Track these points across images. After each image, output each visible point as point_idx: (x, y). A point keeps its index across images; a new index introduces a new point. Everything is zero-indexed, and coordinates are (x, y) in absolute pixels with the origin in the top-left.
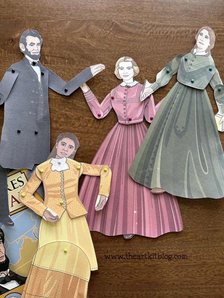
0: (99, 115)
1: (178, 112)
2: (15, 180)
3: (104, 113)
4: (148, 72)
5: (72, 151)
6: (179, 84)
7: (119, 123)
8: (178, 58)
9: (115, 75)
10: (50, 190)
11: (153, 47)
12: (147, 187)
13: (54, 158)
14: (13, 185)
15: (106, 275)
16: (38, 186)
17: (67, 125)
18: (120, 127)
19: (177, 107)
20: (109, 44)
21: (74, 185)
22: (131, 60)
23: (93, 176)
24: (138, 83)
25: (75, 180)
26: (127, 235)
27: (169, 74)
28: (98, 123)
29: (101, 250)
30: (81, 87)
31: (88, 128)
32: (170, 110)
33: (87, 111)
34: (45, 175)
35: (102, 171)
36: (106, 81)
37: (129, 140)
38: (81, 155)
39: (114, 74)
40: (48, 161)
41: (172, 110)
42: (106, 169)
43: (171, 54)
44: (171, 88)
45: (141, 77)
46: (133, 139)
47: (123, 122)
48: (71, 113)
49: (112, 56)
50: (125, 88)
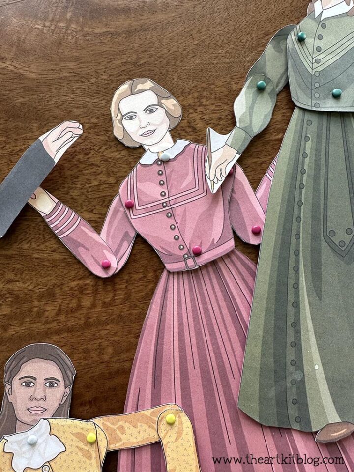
0: (106, 267)
1: (322, 191)
3: (119, 255)
4: (208, 103)
5: (59, 394)
6: (301, 112)
7: (169, 272)
8: (279, 43)
9: (116, 139)
11: (199, 32)
12: (303, 430)
17: (23, 323)
18: (174, 283)
19: (316, 178)
20: (76, 59)
22: (149, 84)
23: (141, 448)
24: (187, 142)
27: (266, 95)
28: (109, 288)
30: (31, 202)
31: (84, 311)
32: (301, 193)
33: (68, 263)
35: (163, 425)
36: (98, 163)
37: (211, 312)
38: (88, 396)
39: (112, 137)
41: (304, 191)
43: (254, 36)
44: (284, 131)
45: (192, 124)
46: (223, 304)
47: (179, 266)
48: (24, 283)
49: (94, 88)
50: (157, 168)
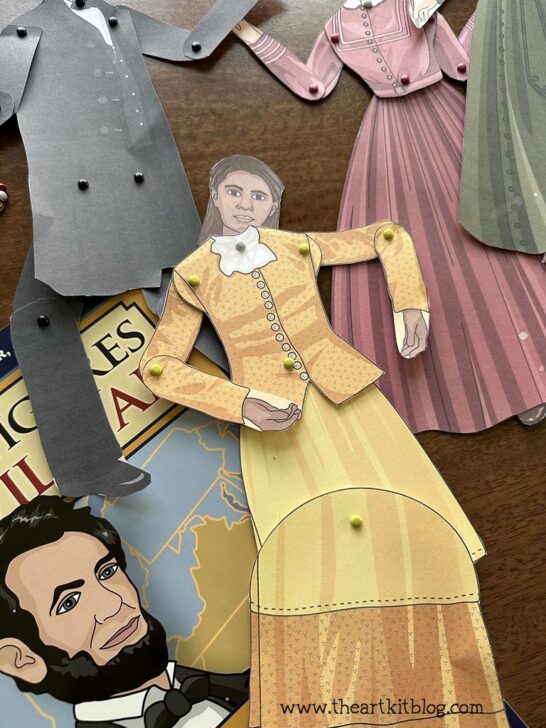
0: (314, 91)
2: (109, 335)
3: (327, 82)
10: (239, 333)
13: (220, 233)
14: (107, 353)
15: (513, 570)
16: (197, 332)
17: (226, 140)
21: (306, 304)
25: (304, 287)
26: (527, 411)
29: (466, 488)
30: (235, 31)
31: (291, 132)
34: (207, 291)
35: (381, 241)
38: (297, 214)
40: (202, 247)
41: (504, 39)
42: (388, 230)
47: (388, 93)
48: (228, 103)
